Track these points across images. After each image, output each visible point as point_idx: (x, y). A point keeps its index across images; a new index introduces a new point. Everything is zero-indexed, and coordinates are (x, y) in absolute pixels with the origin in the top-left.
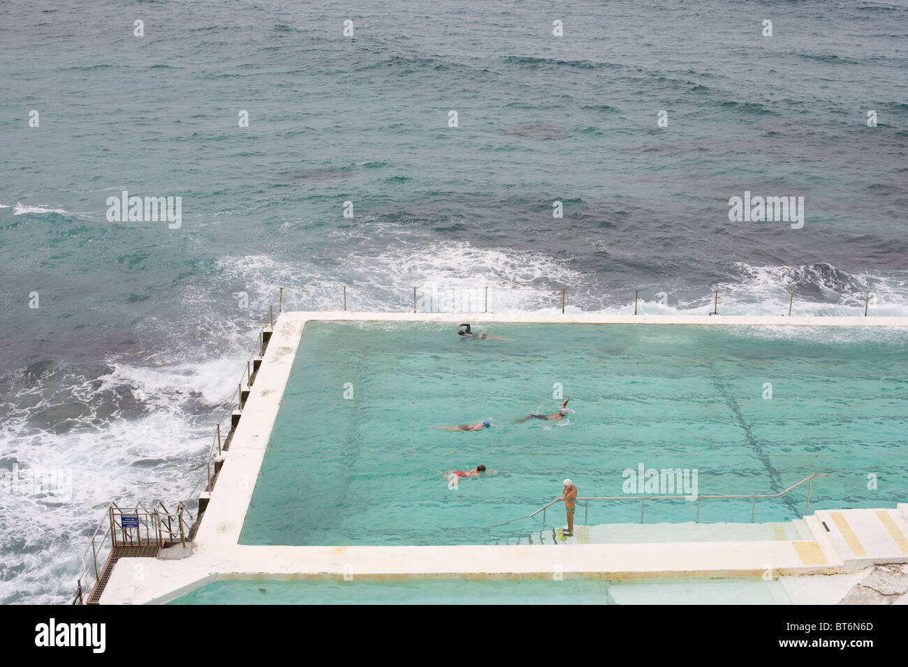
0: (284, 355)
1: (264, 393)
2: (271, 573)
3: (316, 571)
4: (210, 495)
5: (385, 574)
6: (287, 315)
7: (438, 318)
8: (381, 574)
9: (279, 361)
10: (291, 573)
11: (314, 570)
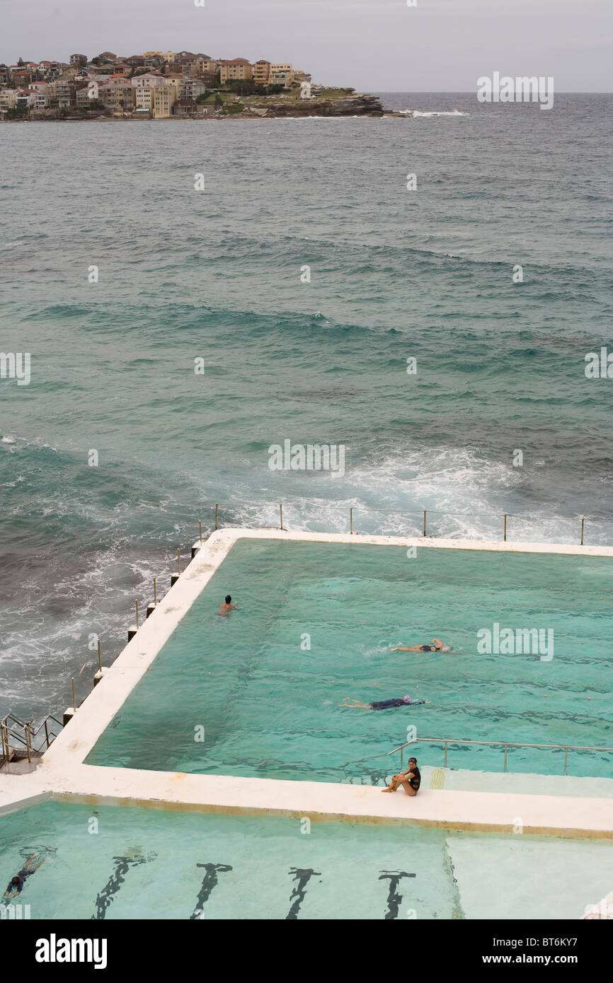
0: (203, 572)
1: (169, 610)
2: (104, 795)
3: (147, 798)
4: (75, 711)
5: (216, 806)
6: (222, 532)
7: (373, 541)
8: (211, 805)
9: (196, 578)
10: (123, 797)
11: (146, 795)
